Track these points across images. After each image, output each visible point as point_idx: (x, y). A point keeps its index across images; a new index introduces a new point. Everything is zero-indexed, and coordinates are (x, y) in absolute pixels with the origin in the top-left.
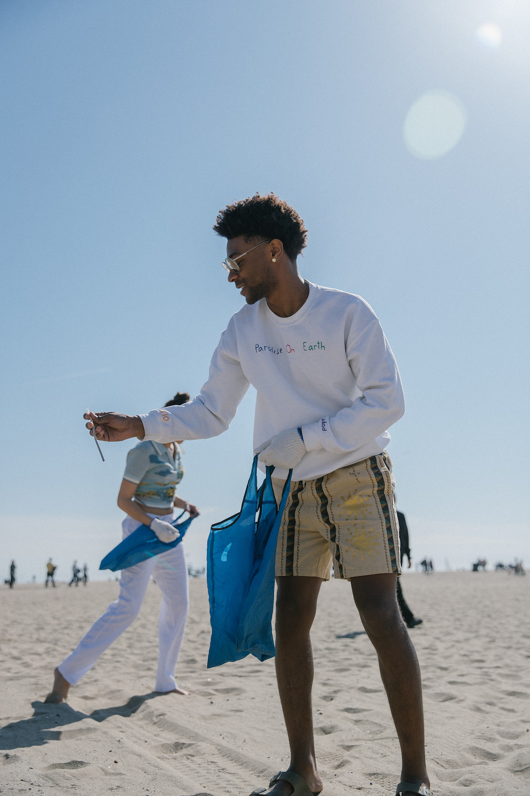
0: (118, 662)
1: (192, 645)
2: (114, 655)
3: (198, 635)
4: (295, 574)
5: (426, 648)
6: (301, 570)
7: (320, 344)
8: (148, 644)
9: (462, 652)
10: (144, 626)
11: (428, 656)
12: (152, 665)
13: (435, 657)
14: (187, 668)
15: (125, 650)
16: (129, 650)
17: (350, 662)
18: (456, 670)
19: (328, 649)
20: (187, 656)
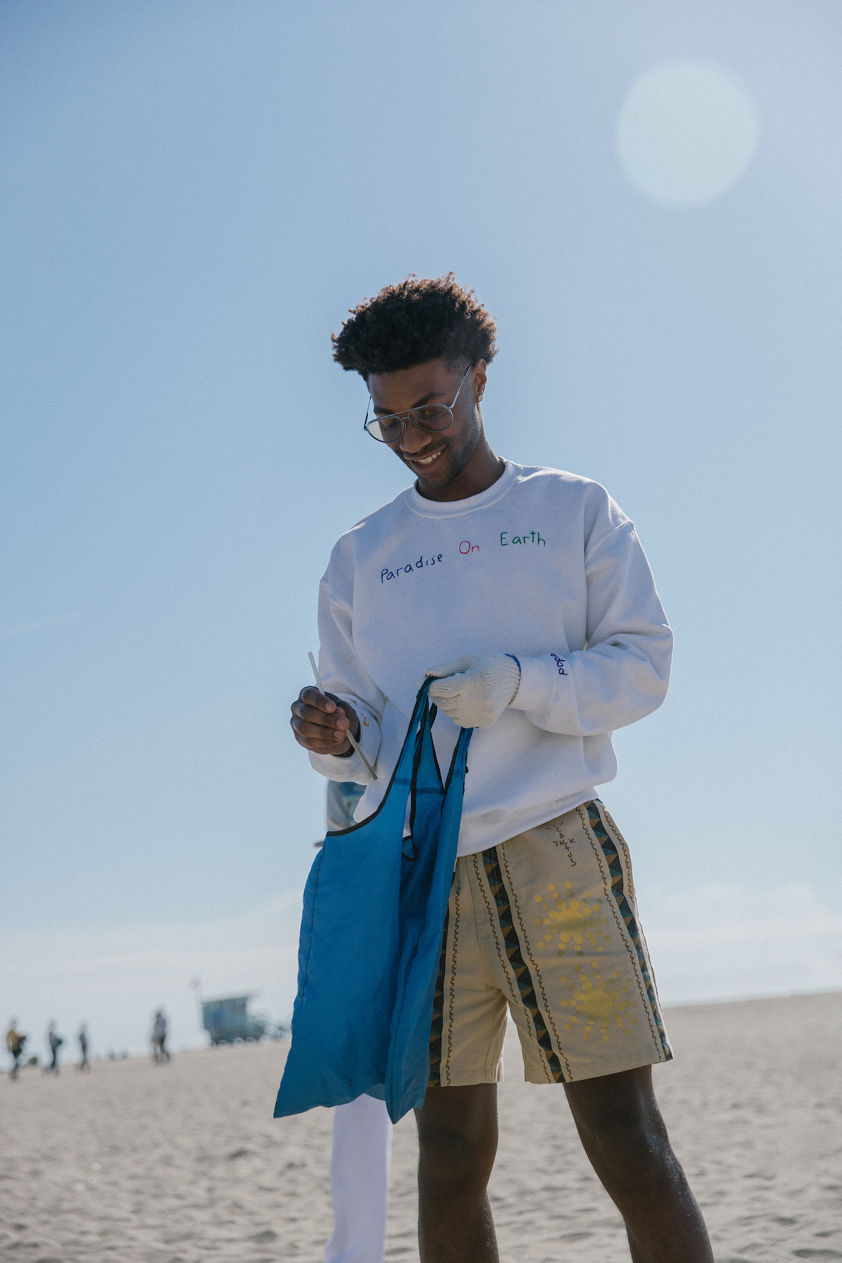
0: (111, 1248)
1: (267, 1198)
2: (103, 1233)
3: (281, 1174)
4: (444, 1083)
5: (751, 1176)
6: (456, 1073)
7: (536, 536)
8: (175, 1203)
9: (828, 1181)
10: (167, 1161)
11: (756, 1194)
12: (184, 1251)
13: (770, 1194)
14: (255, 1251)
15: (128, 1220)
16: (134, 1218)
17: (594, 1217)
18: (813, 1223)
19: (548, 1189)
20: (258, 1224)
